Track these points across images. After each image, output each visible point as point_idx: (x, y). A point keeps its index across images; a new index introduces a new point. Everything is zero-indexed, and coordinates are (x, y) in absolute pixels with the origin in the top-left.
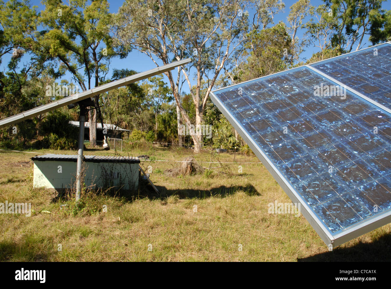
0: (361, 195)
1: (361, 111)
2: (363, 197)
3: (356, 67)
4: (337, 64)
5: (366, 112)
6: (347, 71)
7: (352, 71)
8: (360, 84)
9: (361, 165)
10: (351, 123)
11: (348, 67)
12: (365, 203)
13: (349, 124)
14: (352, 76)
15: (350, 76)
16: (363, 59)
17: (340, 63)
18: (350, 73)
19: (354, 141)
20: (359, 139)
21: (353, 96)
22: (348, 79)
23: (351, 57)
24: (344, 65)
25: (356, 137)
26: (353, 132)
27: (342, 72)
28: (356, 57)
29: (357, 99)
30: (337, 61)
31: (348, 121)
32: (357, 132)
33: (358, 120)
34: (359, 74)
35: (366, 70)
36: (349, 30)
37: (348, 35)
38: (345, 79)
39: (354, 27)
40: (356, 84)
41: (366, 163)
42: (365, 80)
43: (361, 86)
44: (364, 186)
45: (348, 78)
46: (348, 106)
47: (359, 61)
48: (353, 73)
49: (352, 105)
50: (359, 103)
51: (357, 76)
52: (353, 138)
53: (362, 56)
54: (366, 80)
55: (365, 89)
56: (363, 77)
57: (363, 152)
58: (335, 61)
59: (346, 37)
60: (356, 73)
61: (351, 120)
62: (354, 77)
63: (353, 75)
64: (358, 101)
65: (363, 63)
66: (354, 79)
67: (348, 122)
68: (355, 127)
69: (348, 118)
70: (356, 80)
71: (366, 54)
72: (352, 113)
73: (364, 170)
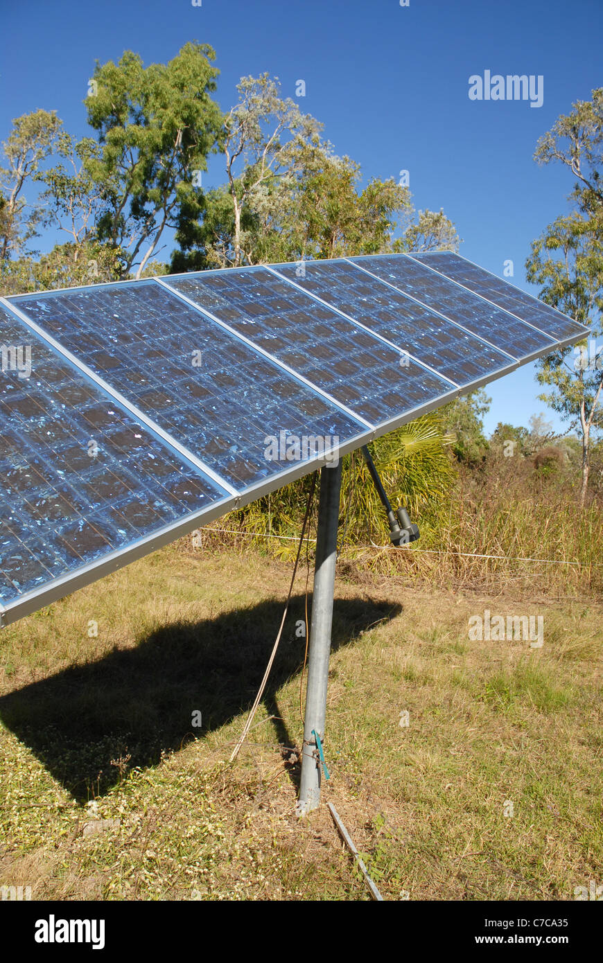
0: (57, 542)
1: (83, 400)
2: (60, 544)
3: (93, 316)
4: (60, 304)
5: (91, 402)
6: (75, 321)
7: (85, 323)
8: (91, 350)
9: (66, 494)
10: (61, 421)
11: (79, 315)
12: (62, 553)
13: (59, 422)
14: (82, 334)
15: (77, 333)
16: (107, 302)
17: (66, 305)
18: (80, 326)
19: (61, 454)
20: (70, 450)
21: (75, 372)
22: (74, 338)
23: (88, 294)
24: (73, 309)
25: (66, 447)
26: (62, 437)
27: (66, 322)
28: (98, 296)
29: (81, 378)
30: (62, 300)
31: (57, 416)
32: (69, 437)
33: (74, 415)
34: (94, 331)
35: (108, 324)
36: (137, 211)
37: (135, 218)
38: (69, 337)
39: (149, 207)
40: (85, 348)
41: (74, 489)
42: (101, 343)
43: (93, 355)
44: (64, 527)
45: (75, 336)
46: (63, 390)
47: (101, 305)
48: (85, 327)
49: (69, 389)
50: (83, 386)
51: (91, 334)
52: (61, 448)
53: (108, 296)
54: (104, 343)
55: (98, 361)
56: (99, 337)
57: (72, 472)
58: (58, 298)
59: (130, 222)
60: (90, 328)
61: (63, 416)
62: (84, 335)
63: (84, 332)
64: (82, 383)
65: (106, 310)
66: (85, 338)
67: (57, 419)
68: (67, 429)
69: (58, 409)
70: (87, 342)
71: (116, 293)
72: (68, 402)
73: (70, 501)
